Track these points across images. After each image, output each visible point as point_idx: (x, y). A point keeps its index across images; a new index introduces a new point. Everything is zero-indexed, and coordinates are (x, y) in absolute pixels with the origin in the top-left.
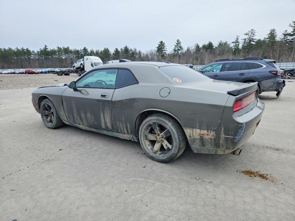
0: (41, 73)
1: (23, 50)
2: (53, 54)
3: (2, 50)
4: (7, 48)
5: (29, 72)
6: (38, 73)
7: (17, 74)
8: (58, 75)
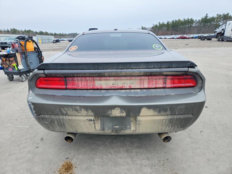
0: (192, 38)
1: (188, 19)
2: (212, 21)
3: (174, 21)
4: (177, 20)
5: (183, 37)
6: (189, 38)
7: (175, 39)
8: (201, 40)
